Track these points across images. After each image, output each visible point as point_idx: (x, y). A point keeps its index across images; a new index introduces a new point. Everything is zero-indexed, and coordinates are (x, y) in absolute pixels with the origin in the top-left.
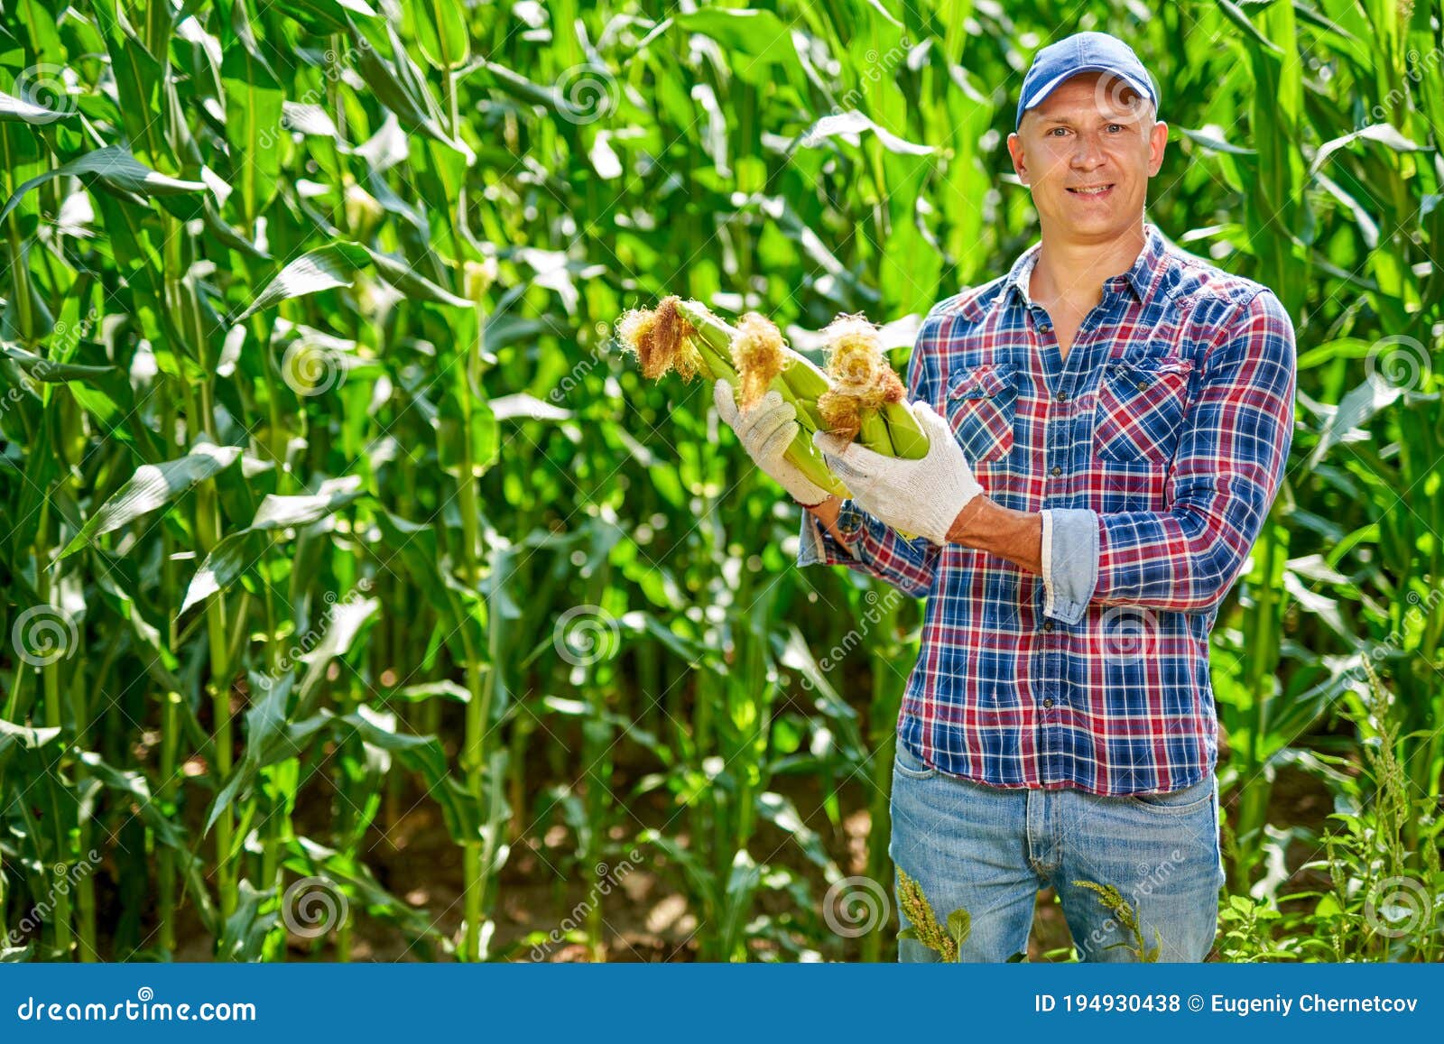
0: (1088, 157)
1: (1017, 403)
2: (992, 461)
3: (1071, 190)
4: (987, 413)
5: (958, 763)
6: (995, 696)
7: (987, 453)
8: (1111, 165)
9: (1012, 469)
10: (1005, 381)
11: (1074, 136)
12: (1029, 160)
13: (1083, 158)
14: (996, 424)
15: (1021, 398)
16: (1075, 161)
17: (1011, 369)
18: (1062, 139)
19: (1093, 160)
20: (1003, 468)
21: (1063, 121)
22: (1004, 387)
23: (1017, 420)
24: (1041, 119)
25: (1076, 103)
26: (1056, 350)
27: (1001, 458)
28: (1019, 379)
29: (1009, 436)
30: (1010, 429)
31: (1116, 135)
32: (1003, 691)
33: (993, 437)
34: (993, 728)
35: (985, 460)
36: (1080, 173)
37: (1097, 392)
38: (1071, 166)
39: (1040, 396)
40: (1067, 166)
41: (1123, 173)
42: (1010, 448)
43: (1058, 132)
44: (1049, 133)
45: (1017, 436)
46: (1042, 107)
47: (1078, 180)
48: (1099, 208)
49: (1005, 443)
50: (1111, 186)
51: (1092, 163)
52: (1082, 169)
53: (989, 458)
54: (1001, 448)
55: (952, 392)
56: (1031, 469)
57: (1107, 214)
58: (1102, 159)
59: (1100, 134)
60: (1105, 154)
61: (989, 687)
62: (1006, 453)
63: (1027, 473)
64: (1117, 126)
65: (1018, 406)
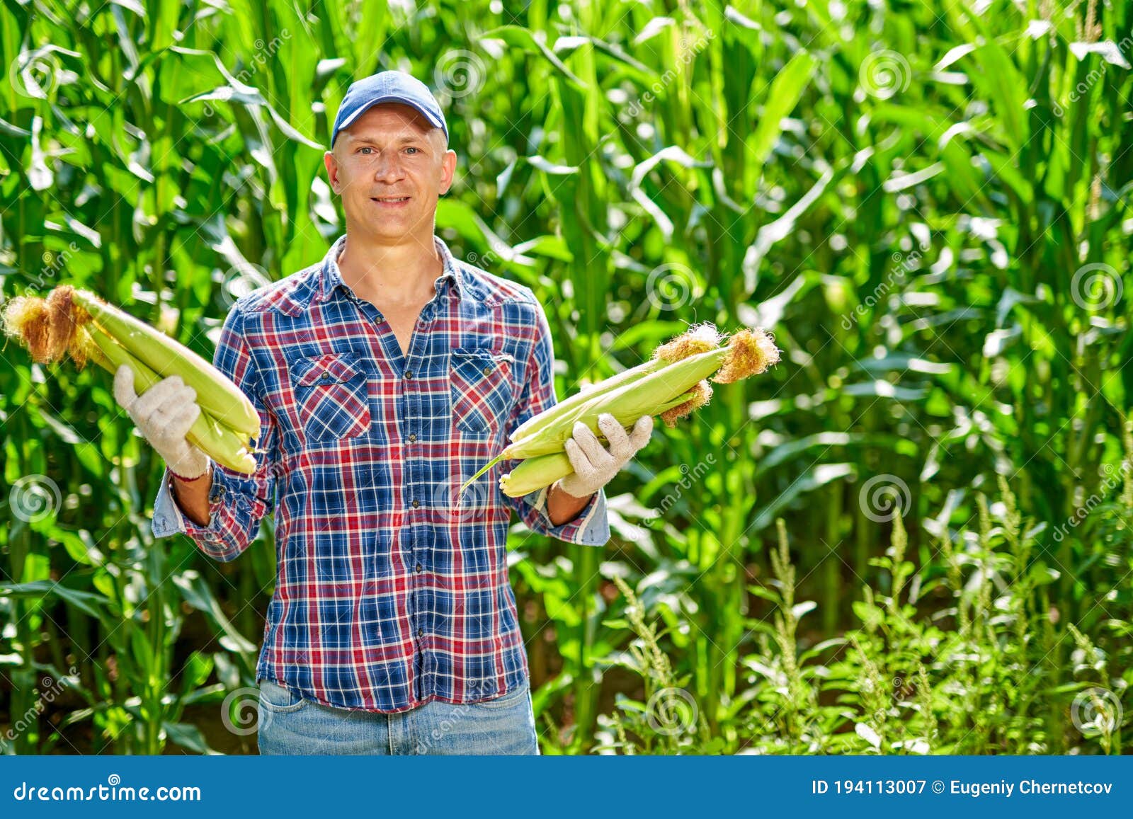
0: (389, 172)
1: (366, 385)
2: (353, 437)
3: (375, 199)
4: (342, 396)
5: (351, 697)
6: (380, 634)
7: (348, 430)
8: (408, 182)
9: (372, 442)
10: (354, 368)
11: (378, 155)
12: (342, 174)
13: (384, 174)
14: (352, 405)
15: (369, 381)
16: (378, 175)
17: (354, 358)
18: (369, 156)
19: (393, 175)
20: (366, 442)
21: (370, 141)
22: (355, 373)
23: (371, 400)
24: (351, 138)
25: (380, 127)
26: (393, 337)
27: (361, 434)
28: (365, 365)
29: (366, 414)
30: (366, 408)
31: (412, 156)
32: (386, 627)
33: (352, 417)
34: (379, 663)
35: (347, 437)
36: (382, 185)
37: (448, 377)
38: (375, 180)
39: (386, 377)
40: (372, 179)
41: (418, 188)
42: (369, 425)
43: (365, 151)
44: (358, 151)
45: (373, 414)
46: (351, 129)
47: (379, 191)
48: (397, 216)
49: (364, 421)
50: (407, 198)
51: (392, 177)
52: (384, 182)
53: (350, 435)
54: (361, 425)
55: (301, 380)
56: (388, 439)
57: (403, 220)
58: (401, 175)
59: (400, 154)
60: (403, 171)
61: (373, 628)
62: (366, 429)
63: (386, 443)
64: (414, 149)
65: (368, 389)
